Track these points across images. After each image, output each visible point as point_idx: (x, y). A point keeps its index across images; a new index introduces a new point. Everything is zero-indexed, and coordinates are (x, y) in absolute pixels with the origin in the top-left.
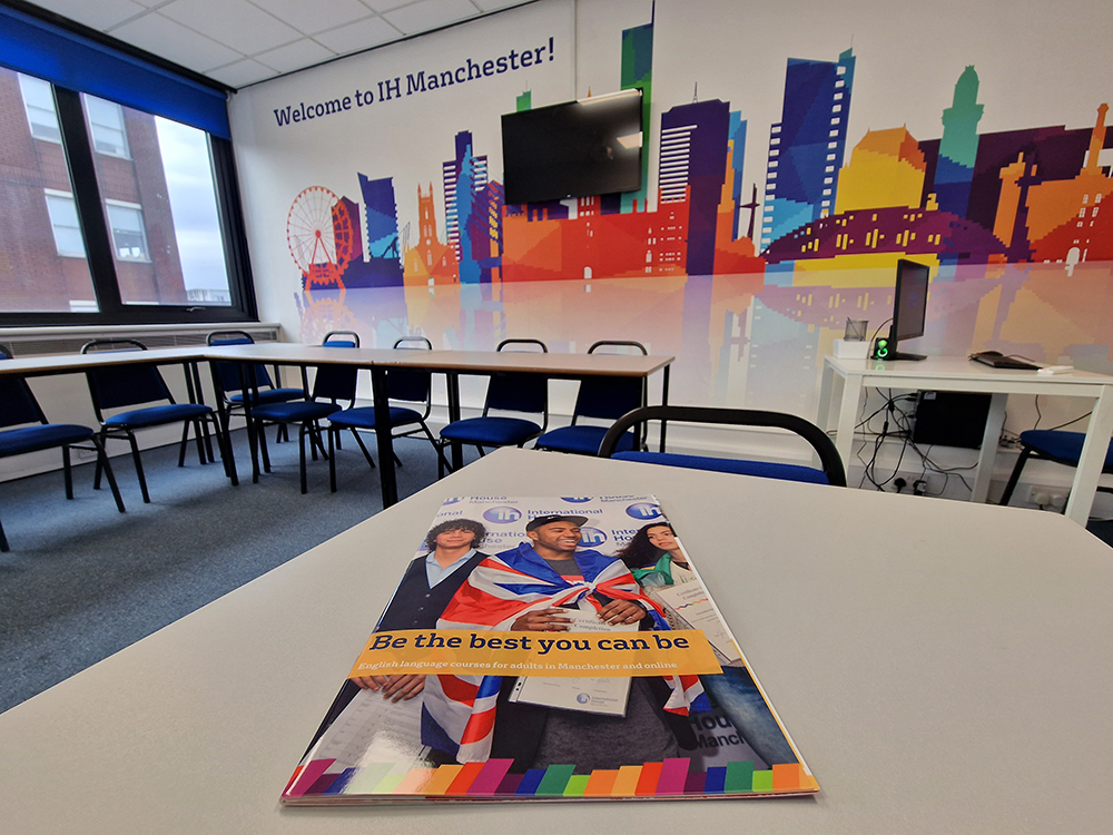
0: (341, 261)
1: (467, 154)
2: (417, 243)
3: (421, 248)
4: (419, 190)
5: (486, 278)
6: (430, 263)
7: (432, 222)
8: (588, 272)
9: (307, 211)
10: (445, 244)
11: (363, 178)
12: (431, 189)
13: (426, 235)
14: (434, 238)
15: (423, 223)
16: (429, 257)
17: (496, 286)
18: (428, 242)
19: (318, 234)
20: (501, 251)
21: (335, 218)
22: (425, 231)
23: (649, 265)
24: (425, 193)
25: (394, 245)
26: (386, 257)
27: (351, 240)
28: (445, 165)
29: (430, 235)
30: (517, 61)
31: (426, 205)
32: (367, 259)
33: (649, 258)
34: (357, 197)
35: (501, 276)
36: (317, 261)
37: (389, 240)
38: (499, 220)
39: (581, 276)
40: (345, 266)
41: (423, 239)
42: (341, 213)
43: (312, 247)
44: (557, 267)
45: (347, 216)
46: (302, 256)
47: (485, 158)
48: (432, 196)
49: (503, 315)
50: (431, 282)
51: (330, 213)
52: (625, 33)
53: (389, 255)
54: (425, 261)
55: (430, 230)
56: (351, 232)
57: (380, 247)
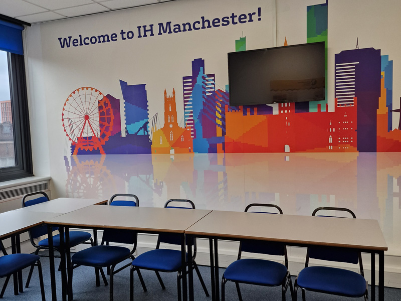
0: (103, 136)
1: (201, 73)
2: (162, 126)
3: (166, 129)
4: (165, 93)
5: (213, 150)
6: (172, 139)
7: (174, 113)
8: (287, 148)
9: (79, 102)
10: (183, 127)
11: (123, 84)
12: (174, 93)
13: (169, 121)
14: (176, 123)
15: (167, 113)
16: (171, 136)
17: (220, 156)
18: (171, 126)
19: (87, 117)
20: (224, 133)
21: (100, 108)
22: (169, 118)
23: (331, 144)
24: (170, 94)
25: (145, 127)
26: (139, 134)
27: (112, 123)
28: (184, 78)
29: (173, 121)
30: (236, 20)
31: (170, 102)
32: (124, 135)
33: (331, 140)
34: (118, 94)
35: (224, 149)
36: (85, 135)
37: (142, 123)
38: (223, 113)
39: (283, 151)
40: (106, 139)
41: (167, 124)
42: (106, 104)
43: (81, 126)
44: (265, 144)
45: (110, 106)
46: (72, 132)
47: (213, 75)
48: (174, 97)
49: (225, 174)
50: (172, 151)
51: (97, 104)
52: (309, 8)
53: (141, 133)
54: (168, 138)
55: (173, 118)
56: (112, 117)
57: (134, 128)
